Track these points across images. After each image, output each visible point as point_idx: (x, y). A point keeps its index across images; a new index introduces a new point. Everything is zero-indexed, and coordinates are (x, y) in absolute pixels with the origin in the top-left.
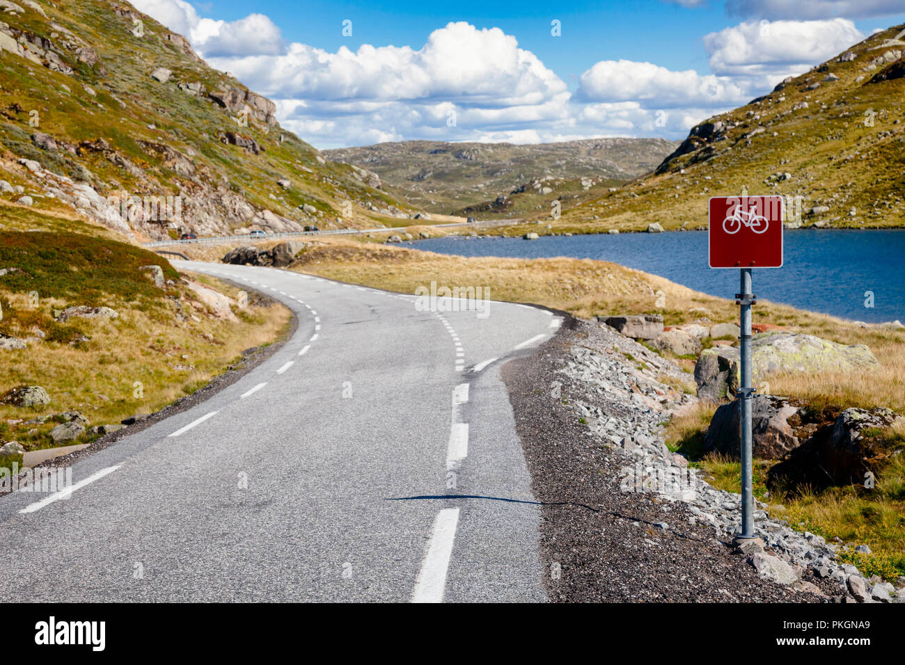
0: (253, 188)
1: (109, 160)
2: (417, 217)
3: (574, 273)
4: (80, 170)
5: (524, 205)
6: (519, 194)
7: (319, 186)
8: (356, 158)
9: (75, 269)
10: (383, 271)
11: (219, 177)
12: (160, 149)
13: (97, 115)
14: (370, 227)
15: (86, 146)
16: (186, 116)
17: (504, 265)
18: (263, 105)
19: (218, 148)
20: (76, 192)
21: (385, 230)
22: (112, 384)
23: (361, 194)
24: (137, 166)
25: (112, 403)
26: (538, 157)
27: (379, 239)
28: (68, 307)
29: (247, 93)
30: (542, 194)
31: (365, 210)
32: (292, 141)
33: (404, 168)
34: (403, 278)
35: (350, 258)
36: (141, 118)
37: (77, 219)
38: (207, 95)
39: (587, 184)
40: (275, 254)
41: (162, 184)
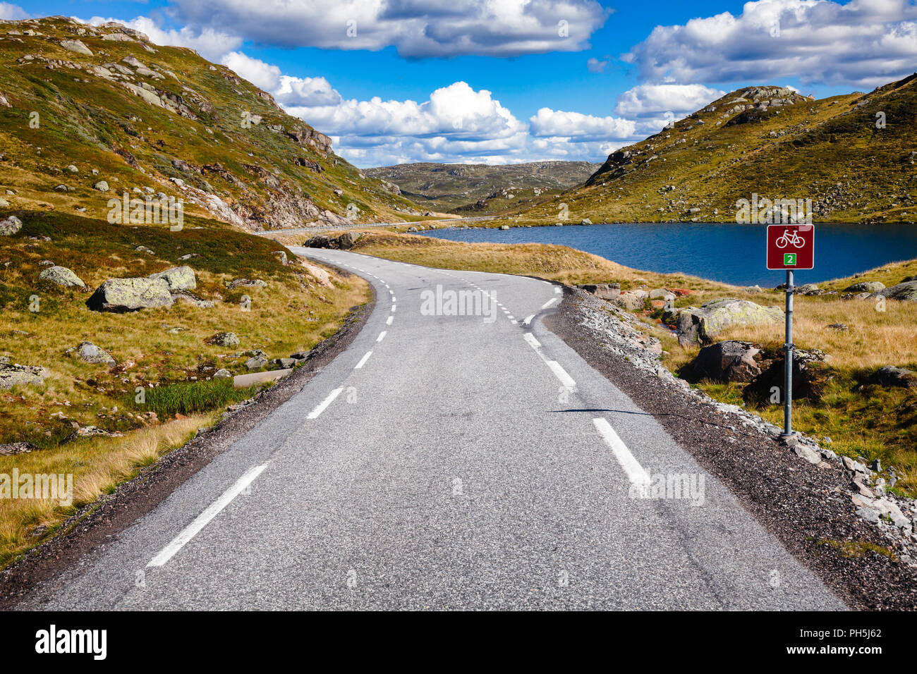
0: (318, 196)
1: (223, 177)
2: (427, 215)
3: (543, 254)
4: (204, 184)
5: (496, 206)
6: (492, 199)
7: (361, 194)
8: (382, 174)
9: (231, 254)
10: (415, 253)
11: (296, 188)
12: (256, 170)
13: (215, 147)
14: (396, 221)
15: (208, 168)
16: (272, 148)
17: (496, 248)
18: (323, 140)
19: (294, 169)
20: (208, 200)
21: (406, 224)
22: (271, 331)
23: (388, 199)
24: (241, 181)
25: (274, 343)
26: (504, 174)
27: (402, 229)
28: (234, 280)
29: (312, 131)
30: (508, 198)
31: (392, 210)
32: (343, 164)
33: (414, 181)
34: (429, 257)
35: (391, 244)
36: (243, 149)
37: (211, 218)
38: (285, 133)
39: (538, 192)
40: (340, 241)
41: (258, 193)
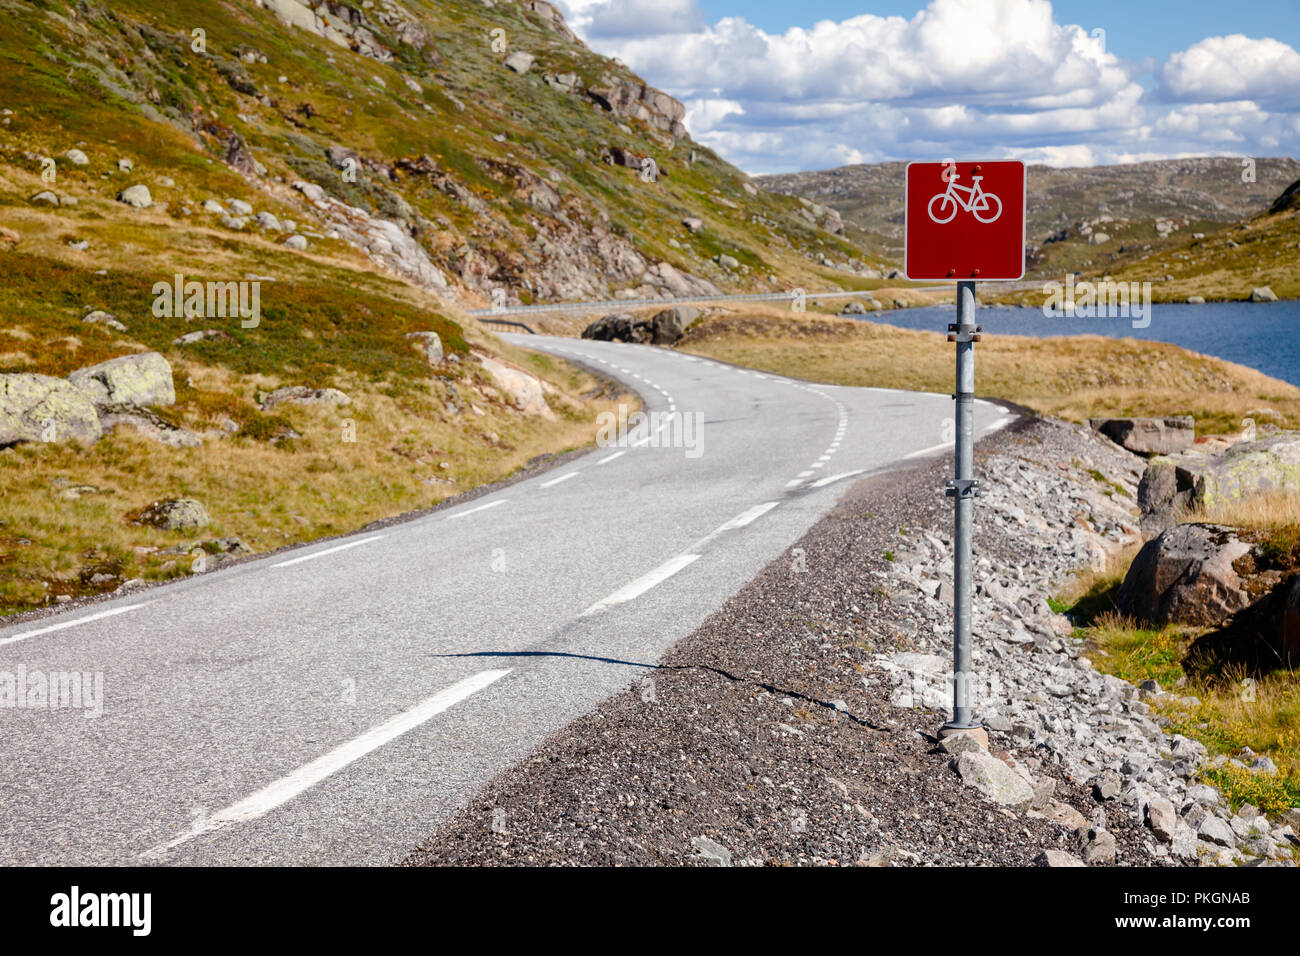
0: (645, 231)
1: (436, 187)
2: (892, 276)
3: (1103, 359)
4: (394, 202)
5: (1064, 261)
6: (1058, 243)
7: (745, 227)
8: (809, 187)
9: (309, 335)
10: (811, 353)
11: (595, 213)
12: (510, 171)
13: (423, 120)
14: (819, 290)
15: (404, 166)
16: (553, 124)
17: (996, 345)
18: (666, 107)
19: (596, 171)
20: (373, 232)
21: (842, 295)
22: (321, 502)
23: (811, 241)
24: (476, 196)
25: (312, 529)
26: (1090, 186)
27: (831, 308)
28: (280, 387)
29: (643, 88)
30: (1094, 243)
31: (814, 265)
32: (709, 161)
33: (882, 203)
34: (839, 363)
35: (765, 333)
36: (486, 126)
37: (369, 269)
38: (584, 91)
39: (1165, 227)
40: (656, 326)
41: (512, 223)
